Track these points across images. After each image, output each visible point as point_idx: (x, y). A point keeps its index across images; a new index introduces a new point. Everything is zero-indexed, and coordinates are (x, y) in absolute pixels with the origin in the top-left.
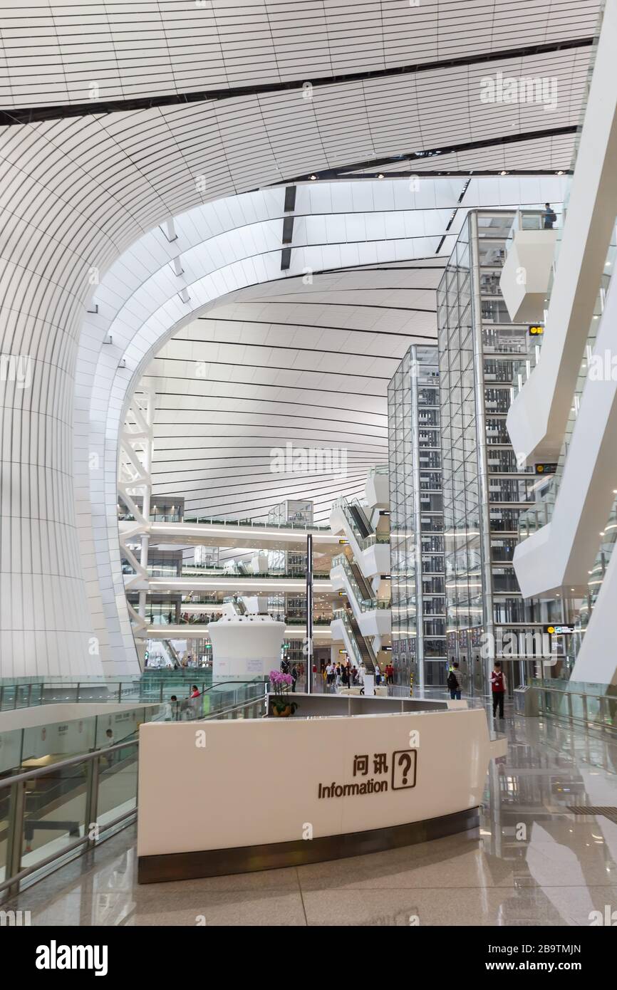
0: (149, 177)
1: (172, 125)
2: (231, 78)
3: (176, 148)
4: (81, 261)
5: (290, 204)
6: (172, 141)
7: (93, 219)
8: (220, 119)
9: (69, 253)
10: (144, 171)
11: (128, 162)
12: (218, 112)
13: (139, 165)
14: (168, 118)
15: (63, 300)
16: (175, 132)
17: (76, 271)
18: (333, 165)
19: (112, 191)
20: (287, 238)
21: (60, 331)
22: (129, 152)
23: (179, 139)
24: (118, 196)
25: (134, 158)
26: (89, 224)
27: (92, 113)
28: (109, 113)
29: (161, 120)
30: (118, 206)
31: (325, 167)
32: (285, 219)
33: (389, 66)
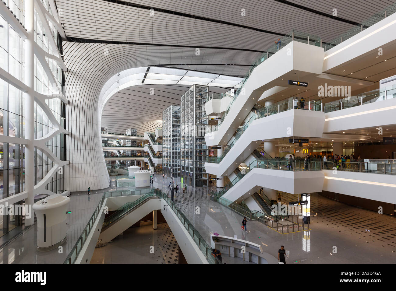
0: (117, 62)
1: (124, 49)
2: (141, 40)
3: (125, 55)
4: (100, 83)
5: (148, 70)
6: (124, 54)
7: (103, 72)
8: (136, 50)
9: (97, 80)
10: (116, 60)
11: (112, 57)
12: (136, 48)
13: (115, 58)
14: (124, 48)
15: (95, 93)
16: (125, 51)
17: (99, 85)
18: (160, 64)
19: (108, 65)
20: (145, 77)
21: (95, 101)
22: (113, 55)
23: (126, 53)
24: (109, 66)
25: (114, 57)
26: (102, 73)
27: (104, 43)
28: (108, 44)
29: (122, 48)
30: (109, 69)
31: (158, 64)
32: (146, 73)
33: (178, 45)
